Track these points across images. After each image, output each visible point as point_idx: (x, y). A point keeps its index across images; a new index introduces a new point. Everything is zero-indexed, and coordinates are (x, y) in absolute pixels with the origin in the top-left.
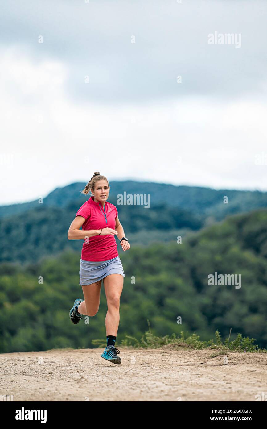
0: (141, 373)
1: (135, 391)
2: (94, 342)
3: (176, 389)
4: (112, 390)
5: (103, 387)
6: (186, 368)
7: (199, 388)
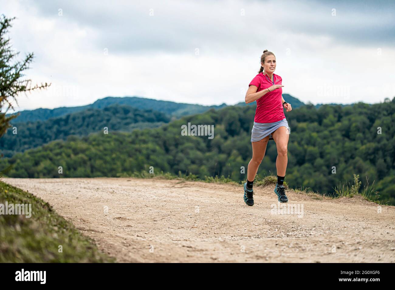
0: (143, 190)
1: (141, 199)
2: (118, 175)
3: (161, 198)
4: (129, 198)
5: (124, 196)
6: (165, 188)
7: (172, 198)
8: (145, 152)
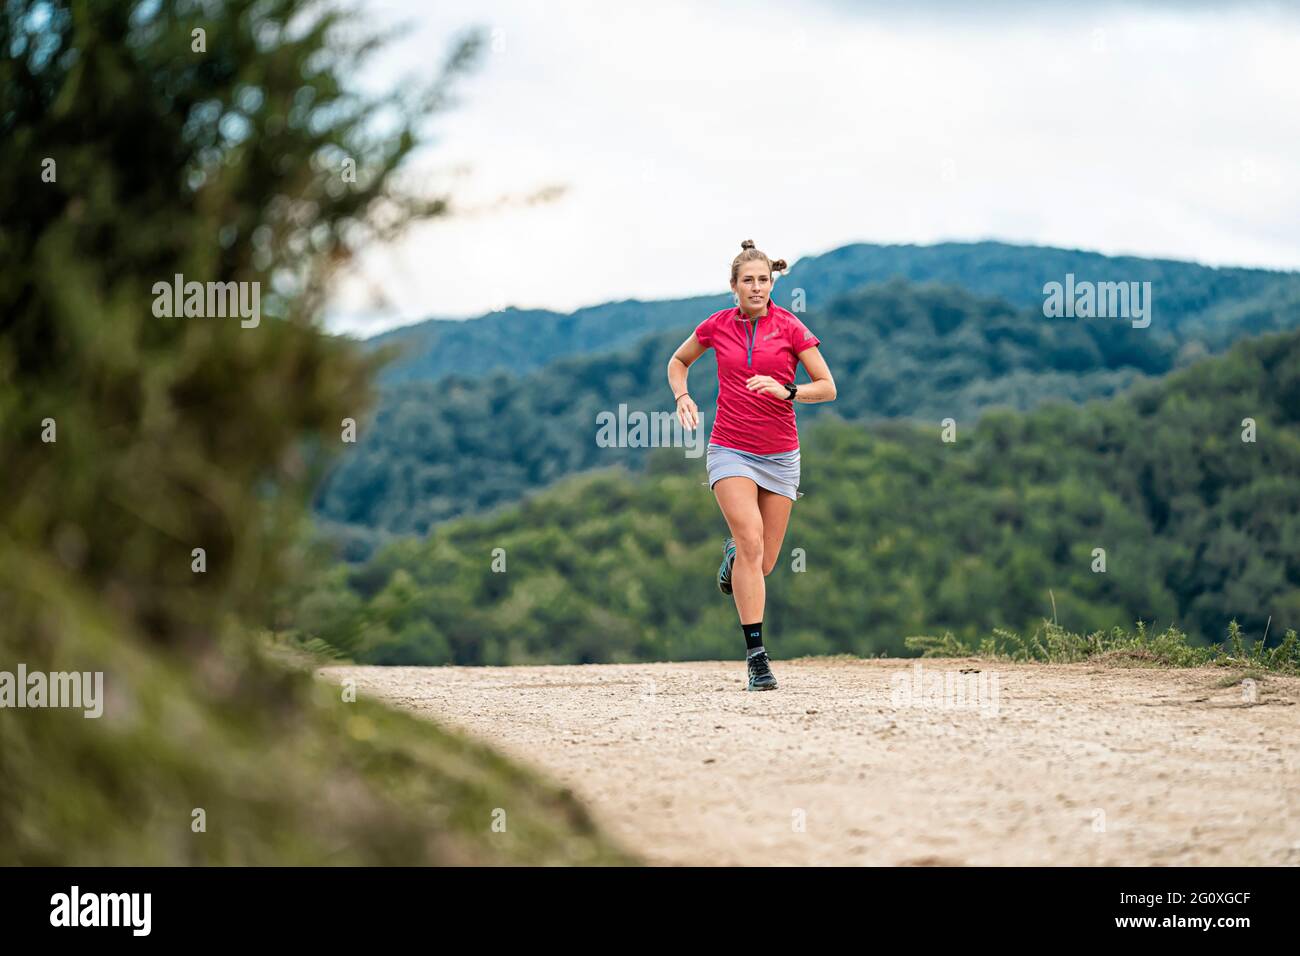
0: (1043, 721)
1: (1032, 764)
2: (911, 642)
3: (1138, 762)
4: (974, 758)
5: (949, 750)
6: (1159, 711)
7: (1198, 760)
8: (1042, 524)
